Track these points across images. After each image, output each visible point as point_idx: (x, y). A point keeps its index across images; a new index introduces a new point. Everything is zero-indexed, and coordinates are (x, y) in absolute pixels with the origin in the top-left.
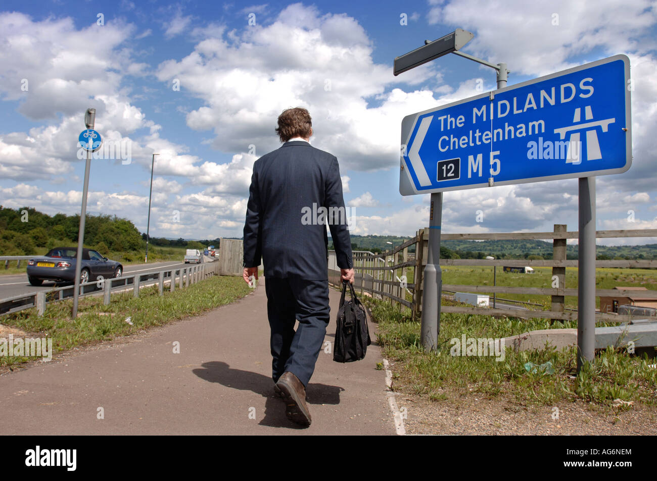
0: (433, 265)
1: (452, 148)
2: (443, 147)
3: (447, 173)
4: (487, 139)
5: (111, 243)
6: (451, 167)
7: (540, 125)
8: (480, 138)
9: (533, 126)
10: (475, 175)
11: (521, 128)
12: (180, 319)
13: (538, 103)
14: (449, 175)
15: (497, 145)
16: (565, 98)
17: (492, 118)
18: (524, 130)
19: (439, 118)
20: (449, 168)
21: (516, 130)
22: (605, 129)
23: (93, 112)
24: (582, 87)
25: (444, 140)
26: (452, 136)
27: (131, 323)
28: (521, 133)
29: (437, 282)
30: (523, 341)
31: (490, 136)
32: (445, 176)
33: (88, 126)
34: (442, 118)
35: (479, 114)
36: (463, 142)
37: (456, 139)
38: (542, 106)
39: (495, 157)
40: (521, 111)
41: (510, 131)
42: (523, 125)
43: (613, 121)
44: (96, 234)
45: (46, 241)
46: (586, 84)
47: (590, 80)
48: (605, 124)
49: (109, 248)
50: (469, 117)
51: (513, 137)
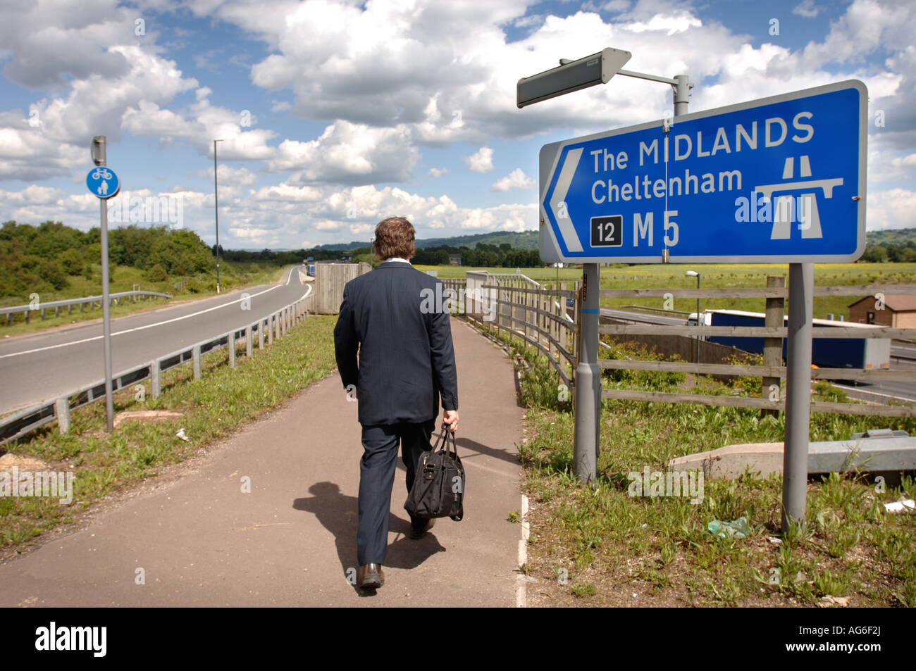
0: (587, 364)
1: (610, 200)
2: (599, 197)
3: (604, 236)
4: (659, 192)
5: (170, 265)
6: (610, 228)
7: (735, 178)
8: (651, 187)
9: (726, 179)
10: (643, 242)
11: (708, 179)
12: (254, 419)
13: (732, 144)
14: (608, 239)
15: (674, 202)
16: (773, 139)
17: (666, 160)
18: (711, 182)
19: (592, 153)
20: (606, 228)
21: (701, 181)
22: (828, 194)
23: (101, 141)
24: (797, 126)
25: (599, 186)
26: (610, 181)
27: (185, 438)
28: (708, 187)
29: (594, 387)
30: (716, 462)
31: (664, 187)
32: (601, 240)
33: (97, 163)
34: (596, 153)
35: (649, 152)
36: (625, 192)
37: (616, 187)
38: (738, 149)
39: (671, 219)
40: (707, 154)
41: (692, 182)
42: (710, 176)
43: (839, 182)
44: (148, 253)
45: (81, 267)
46: (802, 121)
47: (809, 115)
48: (828, 186)
49: (167, 272)
50: (634, 155)
51: (696, 191)
